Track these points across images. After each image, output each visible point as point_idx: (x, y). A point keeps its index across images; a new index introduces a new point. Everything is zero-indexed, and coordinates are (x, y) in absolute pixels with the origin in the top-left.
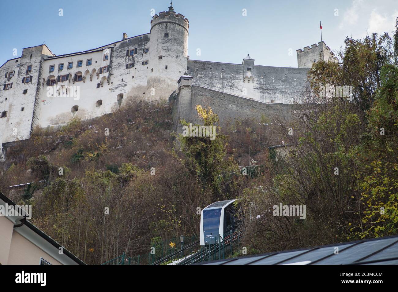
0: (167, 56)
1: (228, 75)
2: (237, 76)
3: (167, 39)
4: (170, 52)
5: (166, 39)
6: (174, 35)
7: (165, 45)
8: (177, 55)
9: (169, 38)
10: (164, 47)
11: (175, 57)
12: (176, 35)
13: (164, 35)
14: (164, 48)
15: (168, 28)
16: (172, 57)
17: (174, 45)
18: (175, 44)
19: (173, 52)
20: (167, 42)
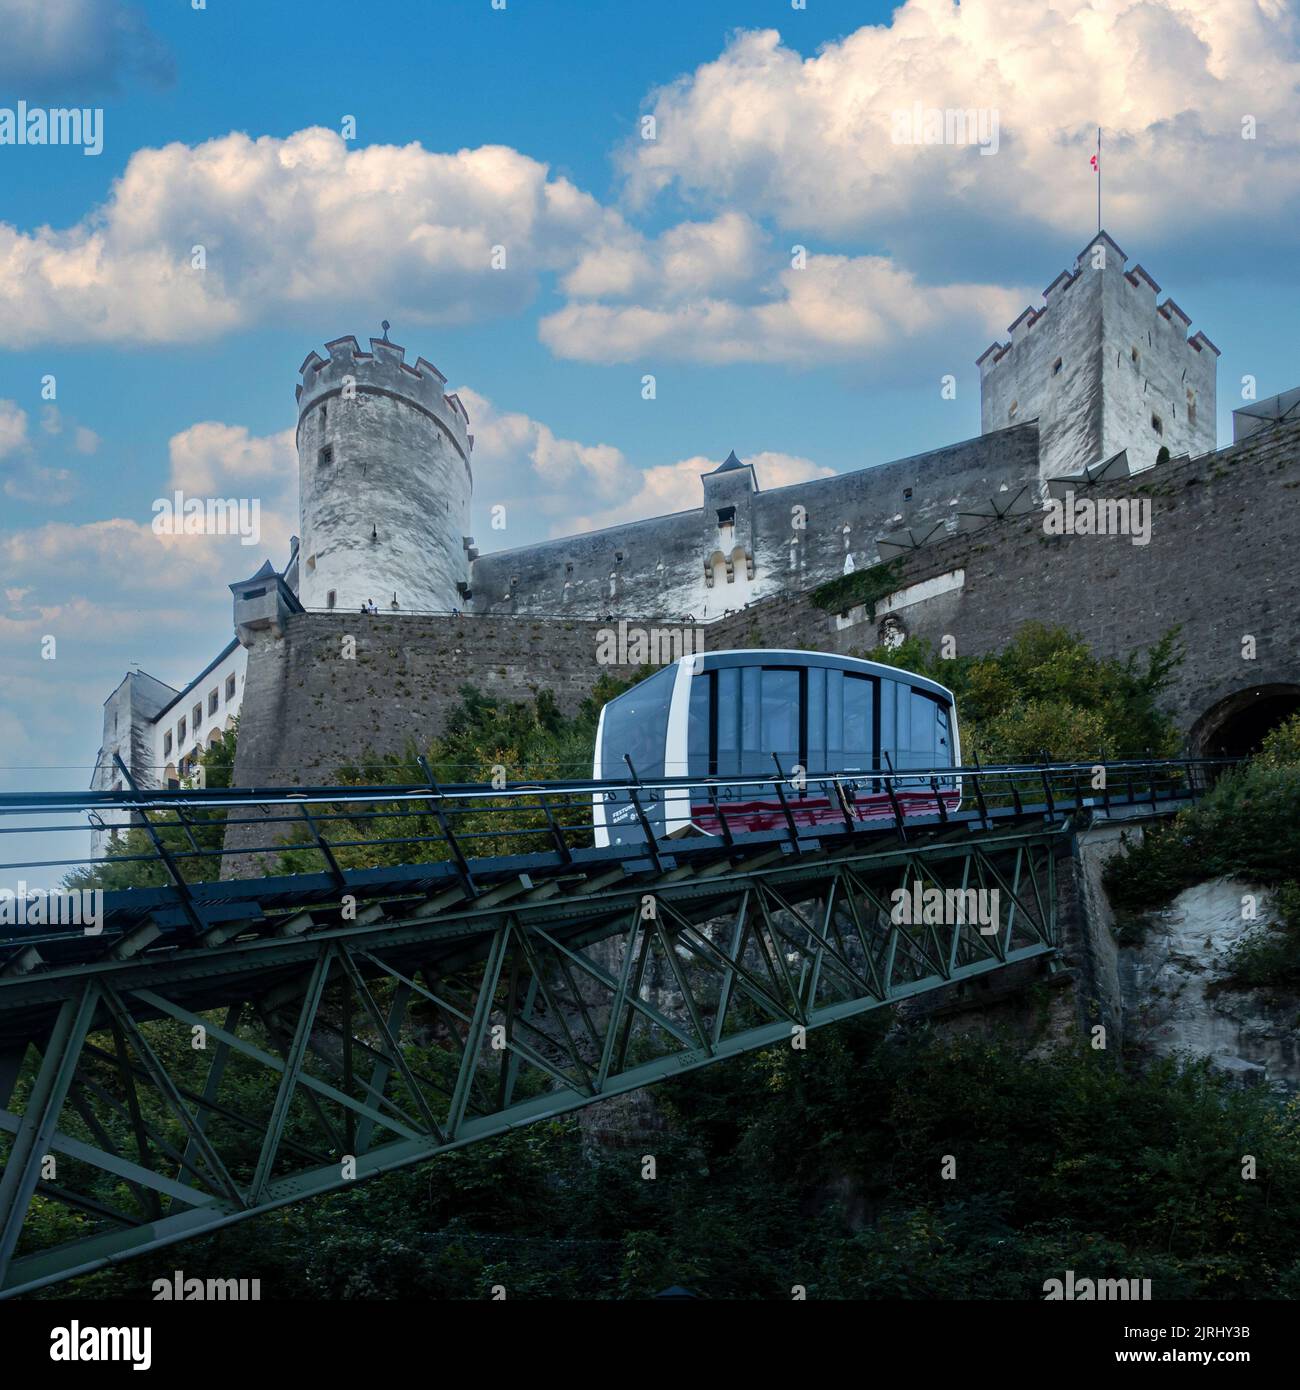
0: (332, 550)
1: (641, 576)
2: (679, 569)
3: (326, 475)
4: (339, 528)
5: (326, 478)
6: (353, 447)
7: (321, 503)
8: (375, 535)
9: (335, 464)
10: (320, 512)
11: (364, 541)
12: (363, 443)
13: (315, 460)
14: (320, 518)
15: (328, 422)
16: (351, 547)
17: (357, 492)
18: (363, 485)
19: (352, 524)
20: (327, 489)
